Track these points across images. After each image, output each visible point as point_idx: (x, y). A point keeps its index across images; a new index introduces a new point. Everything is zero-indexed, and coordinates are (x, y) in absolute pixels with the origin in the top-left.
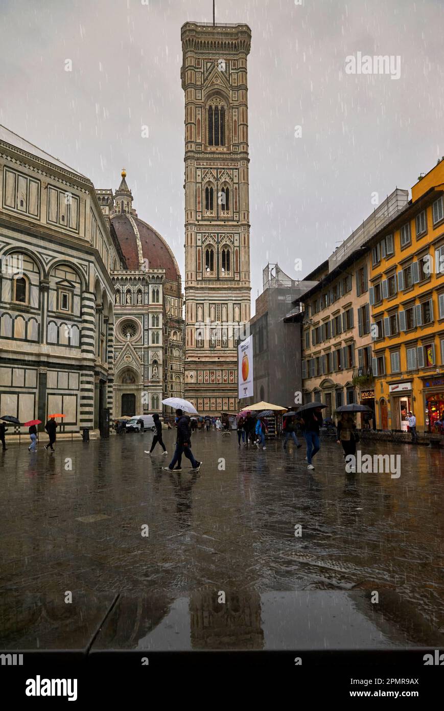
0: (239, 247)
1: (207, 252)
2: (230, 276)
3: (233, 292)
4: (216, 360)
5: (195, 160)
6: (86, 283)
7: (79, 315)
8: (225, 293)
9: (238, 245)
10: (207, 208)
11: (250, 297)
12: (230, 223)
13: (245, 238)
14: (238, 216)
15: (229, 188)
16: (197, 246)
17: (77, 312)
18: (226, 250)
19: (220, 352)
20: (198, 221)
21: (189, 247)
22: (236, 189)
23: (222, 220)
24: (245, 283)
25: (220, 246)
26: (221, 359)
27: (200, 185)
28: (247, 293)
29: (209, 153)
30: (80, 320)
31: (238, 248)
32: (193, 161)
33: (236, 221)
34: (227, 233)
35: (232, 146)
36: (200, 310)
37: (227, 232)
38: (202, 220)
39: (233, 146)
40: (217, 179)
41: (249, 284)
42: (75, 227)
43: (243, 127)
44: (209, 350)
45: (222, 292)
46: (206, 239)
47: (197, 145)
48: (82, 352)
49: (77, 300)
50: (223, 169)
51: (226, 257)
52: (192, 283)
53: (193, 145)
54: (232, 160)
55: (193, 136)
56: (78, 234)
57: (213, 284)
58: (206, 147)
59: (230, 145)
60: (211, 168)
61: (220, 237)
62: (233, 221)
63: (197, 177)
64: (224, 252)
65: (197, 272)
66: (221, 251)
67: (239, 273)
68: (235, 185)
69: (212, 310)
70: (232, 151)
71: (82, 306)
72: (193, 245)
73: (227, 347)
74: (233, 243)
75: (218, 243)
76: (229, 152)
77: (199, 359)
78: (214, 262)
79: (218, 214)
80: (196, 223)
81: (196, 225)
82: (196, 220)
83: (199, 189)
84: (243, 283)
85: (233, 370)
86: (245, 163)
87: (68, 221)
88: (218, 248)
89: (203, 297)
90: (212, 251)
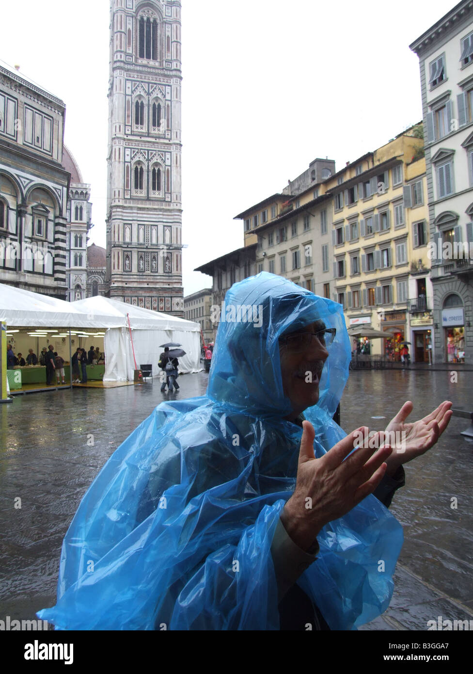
0: (171, 166)
1: (136, 169)
2: (161, 196)
3: (164, 213)
4: (146, 286)
5: (126, 71)
6: (60, 208)
7: (53, 242)
8: (155, 214)
9: (170, 165)
10: (137, 123)
11: (181, 220)
12: (162, 141)
13: (177, 157)
14: (170, 134)
15: (161, 104)
16: (125, 162)
17: (51, 238)
18: (157, 169)
19: (150, 277)
20: (127, 135)
21: (117, 163)
22: (168, 106)
23: (152, 137)
24: (177, 205)
25: (151, 164)
26: (151, 286)
27: (130, 97)
28: (178, 215)
29: (140, 66)
30: (53, 246)
31: (169, 168)
32: (123, 71)
33: (167, 139)
34: (158, 151)
35: (164, 62)
36: (128, 231)
37: (158, 149)
38: (131, 135)
39: (166, 62)
40: (149, 94)
41: (181, 206)
42: (48, 149)
43: (177, 45)
44: (137, 275)
45: (151, 213)
46: (136, 155)
47: (128, 56)
48: (55, 281)
49: (51, 225)
50: (155, 84)
51: (156, 175)
52: (119, 201)
53: (123, 55)
54: (165, 76)
55: (123, 45)
56: (52, 156)
57: (142, 204)
58: (136, 58)
59: (163, 61)
60: (142, 82)
61: (151, 155)
62: (165, 138)
63: (127, 89)
64: (154, 170)
65: (124, 190)
66: (151, 169)
67: (171, 193)
68: (167, 102)
69: (141, 231)
70: (164, 67)
71: (56, 232)
72: (121, 160)
73: (157, 272)
74: (165, 162)
75: (148, 160)
76: (161, 67)
77: (126, 284)
78: (144, 180)
79: (148, 130)
80: (125, 137)
81: (124, 139)
82: (125, 134)
83: (128, 101)
84: (175, 204)
85: (163, 297)
86: (179, 81)
87: (43, 143)
88: (148, 166)
89: (131, 217)
90: (141, 169)
